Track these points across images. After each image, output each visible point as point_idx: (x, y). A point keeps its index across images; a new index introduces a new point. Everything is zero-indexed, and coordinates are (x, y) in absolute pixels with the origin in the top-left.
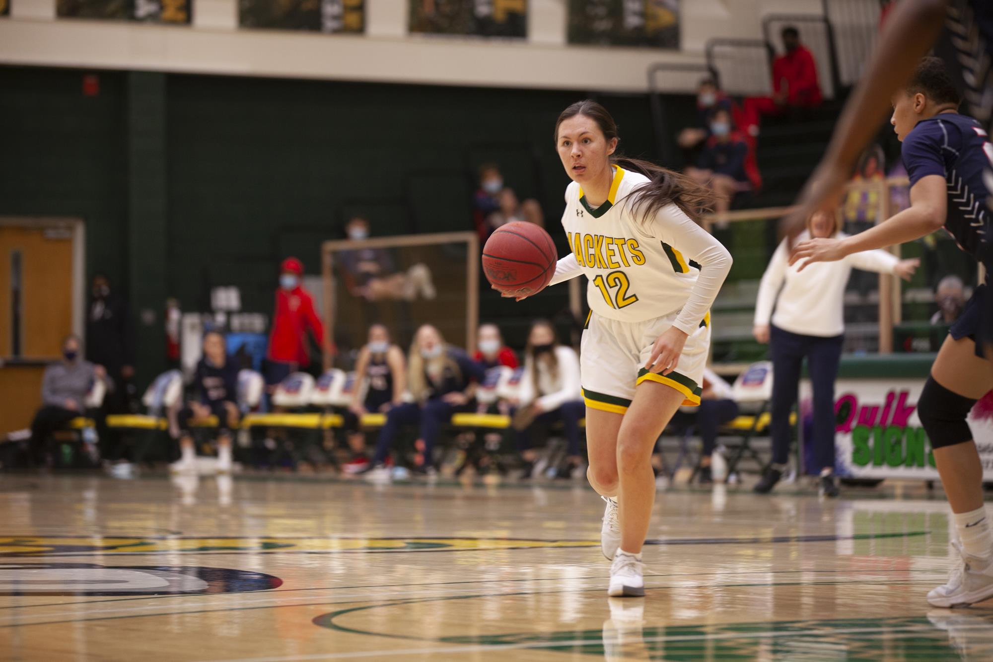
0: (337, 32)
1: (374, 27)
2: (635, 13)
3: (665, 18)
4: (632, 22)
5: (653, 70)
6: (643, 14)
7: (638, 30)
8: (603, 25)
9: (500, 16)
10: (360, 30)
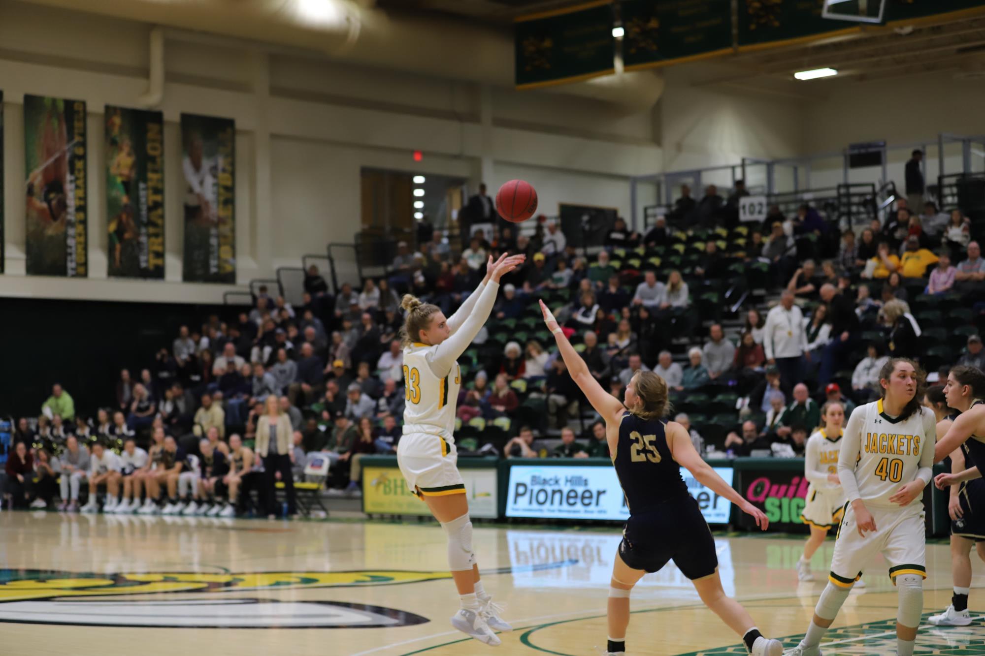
0: (73, 276)
1: (91, 273)
2: (214, 266)
3: (229, 268)
4: (213, 270)
5: (226, 295)
6: (218, 266)
7: (216, 274)
8: (200, 272)
9: (151, 267)
10: (85, 275)
